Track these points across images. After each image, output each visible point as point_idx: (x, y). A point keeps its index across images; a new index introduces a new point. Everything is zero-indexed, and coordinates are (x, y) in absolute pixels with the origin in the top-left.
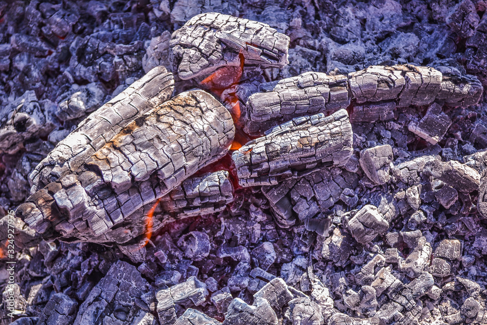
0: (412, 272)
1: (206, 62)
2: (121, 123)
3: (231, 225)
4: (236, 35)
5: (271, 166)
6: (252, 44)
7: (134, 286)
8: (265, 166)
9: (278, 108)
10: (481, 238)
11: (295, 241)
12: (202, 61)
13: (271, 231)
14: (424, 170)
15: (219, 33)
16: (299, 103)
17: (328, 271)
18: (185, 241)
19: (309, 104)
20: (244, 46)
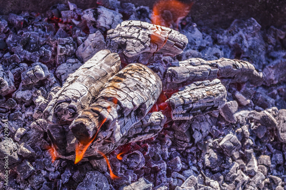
0: (253, 172)
1: (143, 47)
2: (100, 79)
3: (154, 148)
4: (158, 32)
5: (194, 106)
6: (169, 38)
7: (105, 186)
8: (191, 106)
9: (188, 75)
10: (277, 154)
11: (189, 157)
12: (142, 46)
13: (174, 152)
14: (248, 117)
15: (148, 31)
16: (197, 73)
17: (208, 174)
18: (128, 158)
19: (202, 75)
20: (164, 39)
